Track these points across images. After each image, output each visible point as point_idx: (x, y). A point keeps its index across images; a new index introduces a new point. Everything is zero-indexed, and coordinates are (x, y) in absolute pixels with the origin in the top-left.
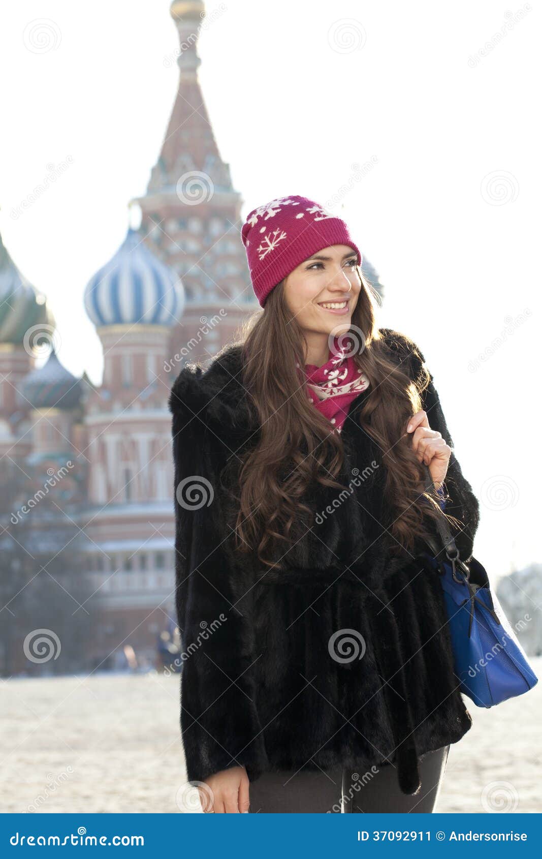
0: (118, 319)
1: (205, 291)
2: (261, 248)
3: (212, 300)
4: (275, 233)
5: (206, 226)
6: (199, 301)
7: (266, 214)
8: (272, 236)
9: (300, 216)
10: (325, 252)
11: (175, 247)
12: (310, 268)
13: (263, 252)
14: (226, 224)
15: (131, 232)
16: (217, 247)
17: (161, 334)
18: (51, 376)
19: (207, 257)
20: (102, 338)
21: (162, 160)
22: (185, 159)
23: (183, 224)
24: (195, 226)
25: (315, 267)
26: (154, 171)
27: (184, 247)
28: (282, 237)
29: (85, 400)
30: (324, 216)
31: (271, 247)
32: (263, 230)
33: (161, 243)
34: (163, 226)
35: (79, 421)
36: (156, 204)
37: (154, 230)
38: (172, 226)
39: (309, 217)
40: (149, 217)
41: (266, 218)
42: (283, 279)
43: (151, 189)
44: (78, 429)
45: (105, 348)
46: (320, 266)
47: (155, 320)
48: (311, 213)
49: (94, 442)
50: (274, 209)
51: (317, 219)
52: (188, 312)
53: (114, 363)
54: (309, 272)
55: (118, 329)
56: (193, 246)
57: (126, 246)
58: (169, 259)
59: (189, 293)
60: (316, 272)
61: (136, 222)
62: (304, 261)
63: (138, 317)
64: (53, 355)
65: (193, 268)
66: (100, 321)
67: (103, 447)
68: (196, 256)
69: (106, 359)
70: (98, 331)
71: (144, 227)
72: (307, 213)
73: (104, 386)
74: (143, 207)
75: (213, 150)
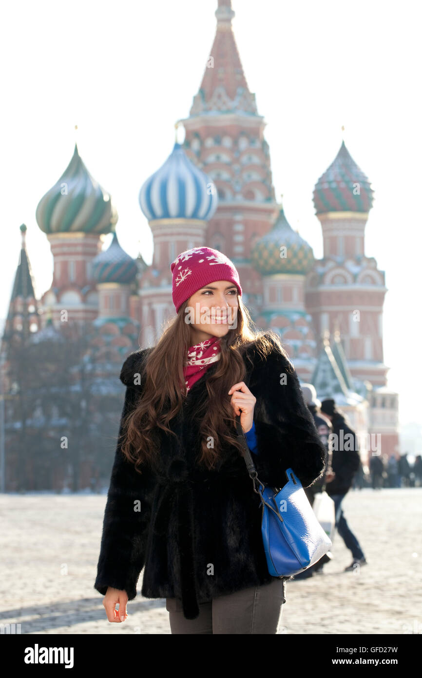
0: (166, 214)
1: (234, 193)
2: (177, 279)
3: (240, 201)
4: (186, 271)
5: (236, 143)
6: (229, 201)
7: (184, 258)
8: (184, 272)
9: (201, 261)
10: (214, 285)
11: (211, 159)
12: (203, 293)
13: (178, 281)
14: (252, 142)
15: (177, 146)
16: (244, 159)
17: (199, 226)
18: (114, 258)
19: (236, 167)
20: (153, 229)
21: (202, 91)
22: (220, 90)
23: (218, 141)
24: (227, 142)
25: (207, 293)
26: (195, 98)
27: (218, 158)
28: (189, 273)
29: (139, 276)
30: (217, 262)
31: (183, 279)
32: (180, 268)
33: (201, 155)
34: (202, 143)
35: (135, 293)
36: (197, 126)
37: (196, 145)
38: (209, 143)
39: (207, 262)
40: (192, 135)
41: (183, 261)
42: (187, 299)
43: (193, 113)
44: (134, 299)
45: (155, 237)
46: (211, 293)
47: (195, 215)
48: (208, 259)
49: (145, 309)
50: (189, 256)
51: (211, 264)
52: (220, 209)
53: (162, 249)
54: (203, 296)
55: (166, 222)
56: (225, 158)
57: (173, 157)
58: (206, 168)
59: (221, 194)
60: (207, 296)
61: (181, 140)
62: (199, 289)
63: (181, 214)
64: (115, 240)
65: (225, 176)
66: (152, 215)
67: (152, 313)
68: (228, 166)
69: (155, 244)
70: (149, 223)
71: (188, 143)
72: (206, 260)
73: (154, 266)
74: (185, 126)
75: (243, 84)
